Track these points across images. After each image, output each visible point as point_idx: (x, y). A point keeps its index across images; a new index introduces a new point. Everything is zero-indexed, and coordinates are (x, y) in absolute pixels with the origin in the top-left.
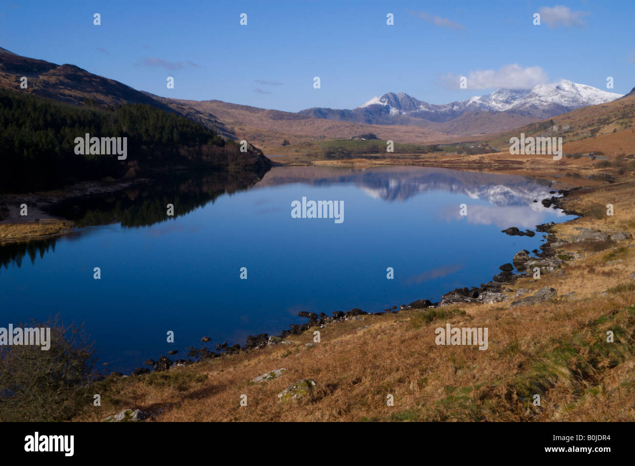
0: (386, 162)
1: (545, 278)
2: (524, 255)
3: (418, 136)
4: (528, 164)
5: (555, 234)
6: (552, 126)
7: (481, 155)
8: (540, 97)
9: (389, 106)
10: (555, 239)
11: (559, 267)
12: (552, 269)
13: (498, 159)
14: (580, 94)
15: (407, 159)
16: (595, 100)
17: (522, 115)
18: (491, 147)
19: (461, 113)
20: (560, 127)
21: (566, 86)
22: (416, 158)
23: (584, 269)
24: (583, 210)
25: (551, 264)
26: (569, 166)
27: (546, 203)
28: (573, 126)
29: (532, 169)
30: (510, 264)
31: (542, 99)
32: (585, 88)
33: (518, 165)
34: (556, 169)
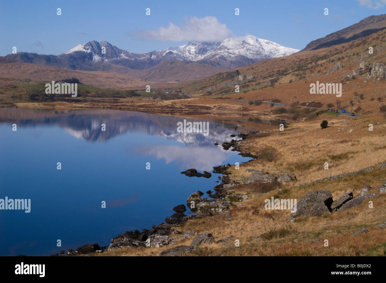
0: (86, 105)
1: (213, 220)
2: (197, 196)
3: (118, 82)
4: (215, 109)
5: (229, 175)
6: (238, 75)
7: (173, 101)
8: (229, 49)
9: (92, 53)
10: (229, 180)
11: (228, 208)
12: (221, 210)
13: (188, 105)
14: (263, 48)
15: (107, 102)
16: (275, 54)
17: (212, 65)
18: (184, 93)
19: (158, 62)
20: (245, 76)
21: (251, 41)
22: (114, 102)
23: (249, 210)
24: (257, 153)
25: (220, 205)
26: (251, 112)
27: (226, 146)
28: (256, 76)
29: (219, 114)
30: (183, 206)
31: (230, 51)
32: (267, 43)
33: (206, 110)
34: (240, 114)
